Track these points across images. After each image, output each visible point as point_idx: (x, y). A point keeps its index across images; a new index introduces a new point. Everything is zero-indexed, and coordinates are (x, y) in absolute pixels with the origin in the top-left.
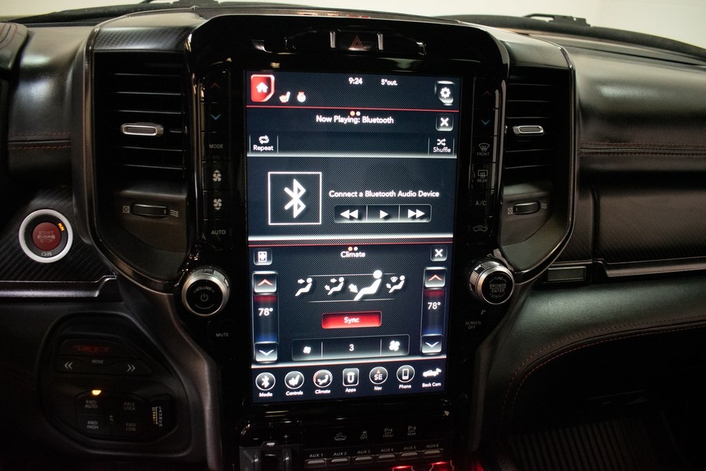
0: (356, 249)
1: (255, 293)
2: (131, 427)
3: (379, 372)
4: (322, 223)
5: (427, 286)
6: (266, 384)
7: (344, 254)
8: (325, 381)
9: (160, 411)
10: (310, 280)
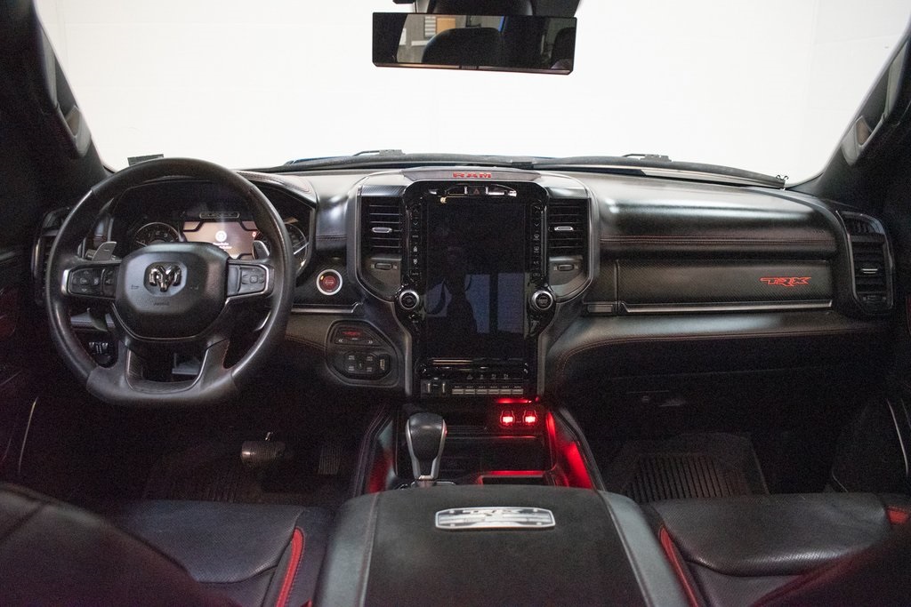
2: (370, 369)
9: (384, 362)
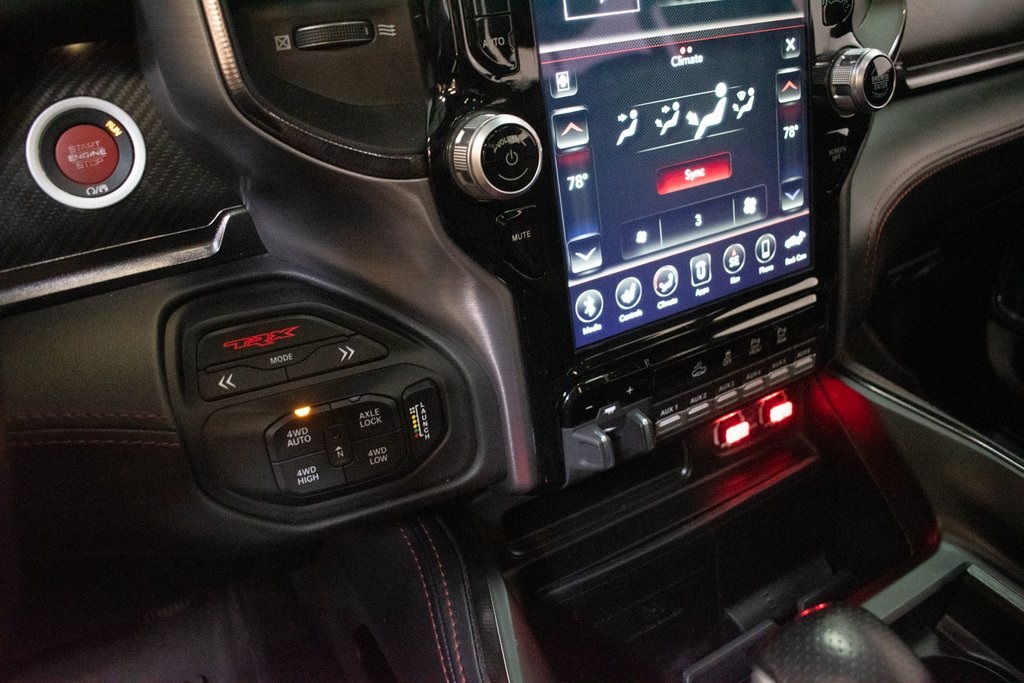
0: (690, 50)
1: (559, 151)
2: (379, 455)
3: (734, 253)
4: (642, 9)
5: (781, 101)
6: (590, 310)
7: (676, 61)
8: (669, 285)
9: (423, 411)
10: (634, 114)
